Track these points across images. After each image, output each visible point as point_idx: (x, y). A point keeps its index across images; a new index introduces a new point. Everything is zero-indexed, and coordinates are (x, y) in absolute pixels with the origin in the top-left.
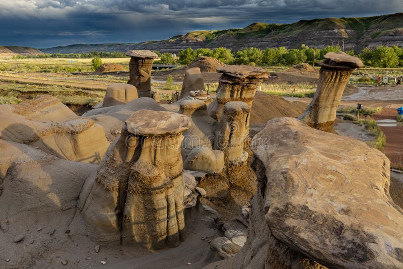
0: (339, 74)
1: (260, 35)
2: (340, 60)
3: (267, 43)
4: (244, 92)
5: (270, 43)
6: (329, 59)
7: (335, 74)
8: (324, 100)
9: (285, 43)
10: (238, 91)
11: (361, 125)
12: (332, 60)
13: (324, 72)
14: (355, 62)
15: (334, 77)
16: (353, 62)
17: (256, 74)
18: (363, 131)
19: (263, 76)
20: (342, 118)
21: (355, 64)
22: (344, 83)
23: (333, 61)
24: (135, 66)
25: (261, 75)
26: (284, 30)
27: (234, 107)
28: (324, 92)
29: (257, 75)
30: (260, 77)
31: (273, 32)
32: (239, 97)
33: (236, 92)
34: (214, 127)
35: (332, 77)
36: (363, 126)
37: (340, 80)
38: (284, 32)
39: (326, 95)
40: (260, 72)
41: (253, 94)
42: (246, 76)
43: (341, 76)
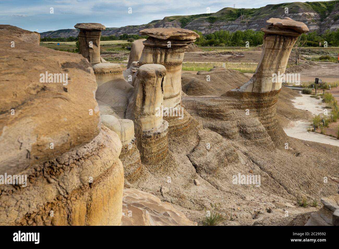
0: (283, 40)
1: (231, 18)
2: (283, 24)
3: (237, 26)
4: (169, 56)
5: (240, 26)
6: (272, 24)
7: (278, 40)
8: (267, 68)
9: (253, 25)
10: (161, 55)
11: (319, 99)
12: (274, 24)
13: (267, 38)
14: (299, 26)
15: (277, 43)
16: (297, 25)
17: (179, 34)
18: (319, 104)
19: (188, 38)
20: (300, 92)
21: (300, 27)
22: (288, 49)
23: (275, 26)
24: (84, 38)
25: (186, 36)
26: (252, 15)
27: (147, 70)
28: (267, 59)
29: (180, 36)
30: (185, 38)
31: (242, 16)
32: (163, 61)
33: (159, 56)
34: (130, 93)
35: (275, 43)
36: (321, 99)
37: (284, 45)
38: (253, 16)
39: (269, 63)
40: (185, 33)
41: (179, 58)
42: (168, 37)
43: (285, 41)
